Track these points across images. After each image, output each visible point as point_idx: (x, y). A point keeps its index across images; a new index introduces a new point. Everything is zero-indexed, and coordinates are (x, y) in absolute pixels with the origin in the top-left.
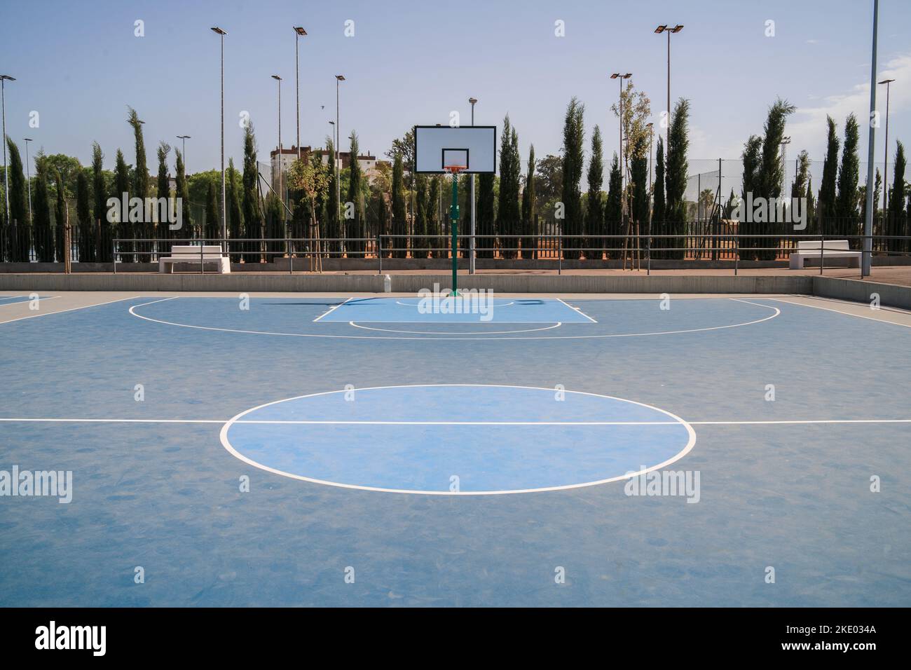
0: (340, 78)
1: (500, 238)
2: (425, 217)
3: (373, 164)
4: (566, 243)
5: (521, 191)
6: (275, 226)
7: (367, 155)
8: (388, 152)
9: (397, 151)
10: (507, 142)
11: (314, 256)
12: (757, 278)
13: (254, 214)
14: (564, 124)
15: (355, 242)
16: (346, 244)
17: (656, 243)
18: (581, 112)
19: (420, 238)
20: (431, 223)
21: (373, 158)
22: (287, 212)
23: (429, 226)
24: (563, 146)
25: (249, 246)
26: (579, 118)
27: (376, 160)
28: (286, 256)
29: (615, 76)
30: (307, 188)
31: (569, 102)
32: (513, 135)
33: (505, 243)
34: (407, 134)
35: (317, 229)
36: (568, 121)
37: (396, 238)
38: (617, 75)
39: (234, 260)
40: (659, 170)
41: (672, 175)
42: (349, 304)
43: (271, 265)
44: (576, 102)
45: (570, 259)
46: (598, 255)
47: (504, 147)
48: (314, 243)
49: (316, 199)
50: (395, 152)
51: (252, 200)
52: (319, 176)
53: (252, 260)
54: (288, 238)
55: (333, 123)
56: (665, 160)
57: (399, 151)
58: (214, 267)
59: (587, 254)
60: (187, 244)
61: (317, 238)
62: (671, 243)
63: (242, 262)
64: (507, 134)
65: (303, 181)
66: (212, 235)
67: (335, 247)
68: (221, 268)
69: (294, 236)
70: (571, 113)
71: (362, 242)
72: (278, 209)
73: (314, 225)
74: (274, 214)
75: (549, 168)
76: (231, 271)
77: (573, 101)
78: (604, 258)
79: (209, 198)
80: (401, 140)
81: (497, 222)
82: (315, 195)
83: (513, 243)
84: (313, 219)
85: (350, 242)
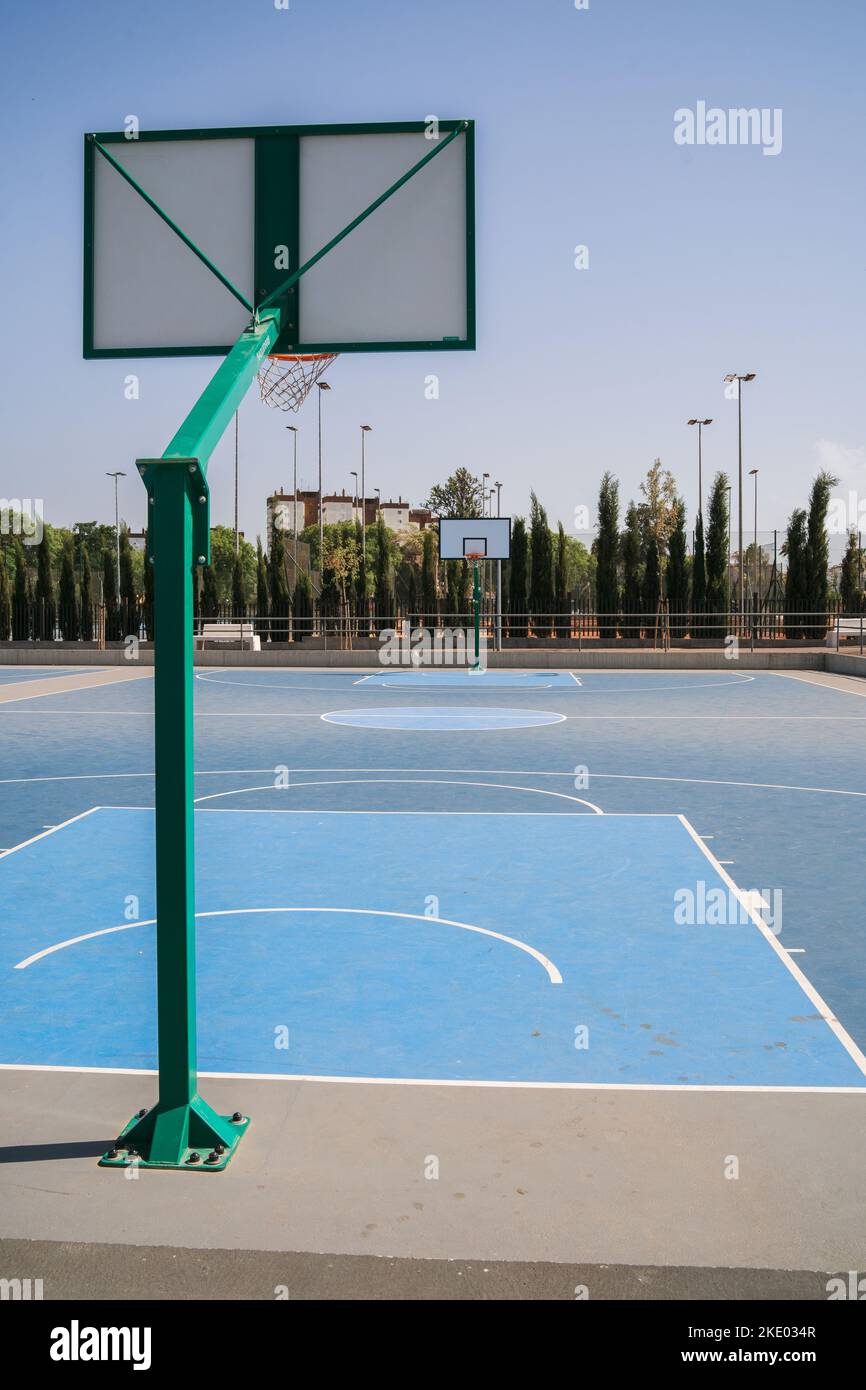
0: (366, 428)
1: (533, 617)
2: (456, 595)
3: (405, 513)
4: (601, 622)
5: (553, 568)
6: (303, 607)
7: (398, 502)
8: (425, 502)
9: (437, 501)
10: (537, 518)
11: (344, 635)
12: (770, 655)
13: (282, 592)
14: (598, 499)
15: (384, 621)
16: (375, 623)
17: (696, 621)
18: (616, 486)
19: (451, 617)
20: (463, 601)
21: (406, 506)
22: (315, 590)
23: (460, 605)
24: (598, 522)
25: (276, 625)
26: (614, 493)
27: (411, 509)
28: (314, 635)
29: (693, 422)
30: (338, 567)
31: (602, 477)
32: (541, 513)
33: (539, 621)
34: (451, 480)
35: (347, 607)
36: (603, 496)
37: (426, 617)
38: (695, 421)
39: (263, 639)
40: (699, 545)
41: (712, 551)
42: (381, 675)
43: (299, 643)
44: (610, 476)
45: (607, 638)
46: (635, 634)
47: (534, 523)
48: (344, 621)
49: (346, 578)
50: (435, 503)
51: (280, 578)
52: (350, 556)
53: (279, 638)
54: (316, 617)
55: (355, 474)
56: (705, 535)
57: (440, 502)
58: (246, 645)
59: (622, 632)
60: (215, 622)
61: (348, 617)
62: (712, 621)
63: (269, 640)
64: (537, 510)
65: (334, 561)
66: (238, 614)
67: (364, 625)
68: (253, 647)
69: (322, 615)
70: (605, 488)
71: (391, 621)
72: (306, 587)
73: (344, 604)
74: (302, 592)
75: (641, 521)
76: (262, 649)
77: (606, 477)
78: (619, 637)
79: (237, 575)
80: (443, 488)
81: (529, 601)
82: (346, 574)
83: (547, 621)
84: (344, 598)
85: (380, 621)
